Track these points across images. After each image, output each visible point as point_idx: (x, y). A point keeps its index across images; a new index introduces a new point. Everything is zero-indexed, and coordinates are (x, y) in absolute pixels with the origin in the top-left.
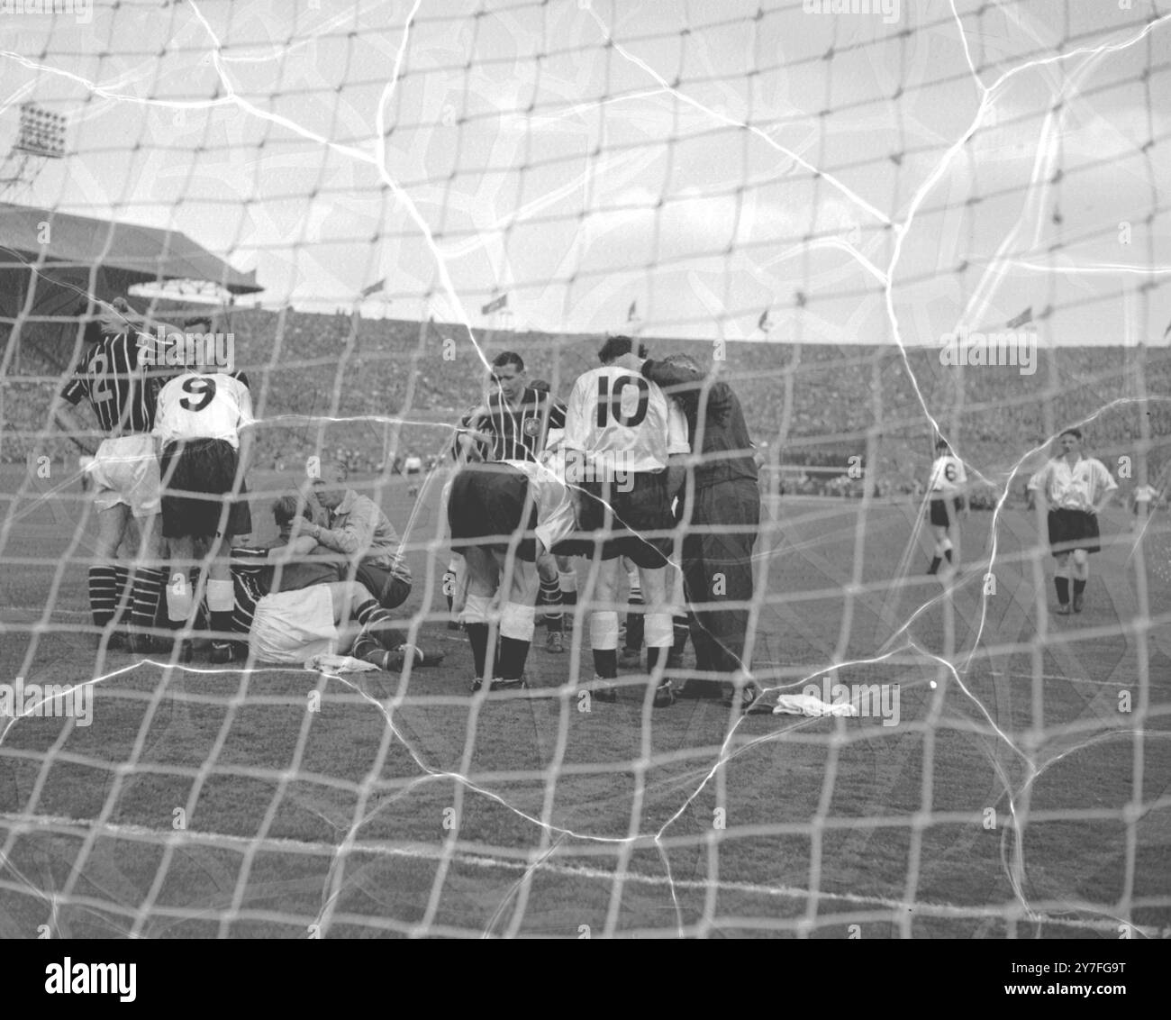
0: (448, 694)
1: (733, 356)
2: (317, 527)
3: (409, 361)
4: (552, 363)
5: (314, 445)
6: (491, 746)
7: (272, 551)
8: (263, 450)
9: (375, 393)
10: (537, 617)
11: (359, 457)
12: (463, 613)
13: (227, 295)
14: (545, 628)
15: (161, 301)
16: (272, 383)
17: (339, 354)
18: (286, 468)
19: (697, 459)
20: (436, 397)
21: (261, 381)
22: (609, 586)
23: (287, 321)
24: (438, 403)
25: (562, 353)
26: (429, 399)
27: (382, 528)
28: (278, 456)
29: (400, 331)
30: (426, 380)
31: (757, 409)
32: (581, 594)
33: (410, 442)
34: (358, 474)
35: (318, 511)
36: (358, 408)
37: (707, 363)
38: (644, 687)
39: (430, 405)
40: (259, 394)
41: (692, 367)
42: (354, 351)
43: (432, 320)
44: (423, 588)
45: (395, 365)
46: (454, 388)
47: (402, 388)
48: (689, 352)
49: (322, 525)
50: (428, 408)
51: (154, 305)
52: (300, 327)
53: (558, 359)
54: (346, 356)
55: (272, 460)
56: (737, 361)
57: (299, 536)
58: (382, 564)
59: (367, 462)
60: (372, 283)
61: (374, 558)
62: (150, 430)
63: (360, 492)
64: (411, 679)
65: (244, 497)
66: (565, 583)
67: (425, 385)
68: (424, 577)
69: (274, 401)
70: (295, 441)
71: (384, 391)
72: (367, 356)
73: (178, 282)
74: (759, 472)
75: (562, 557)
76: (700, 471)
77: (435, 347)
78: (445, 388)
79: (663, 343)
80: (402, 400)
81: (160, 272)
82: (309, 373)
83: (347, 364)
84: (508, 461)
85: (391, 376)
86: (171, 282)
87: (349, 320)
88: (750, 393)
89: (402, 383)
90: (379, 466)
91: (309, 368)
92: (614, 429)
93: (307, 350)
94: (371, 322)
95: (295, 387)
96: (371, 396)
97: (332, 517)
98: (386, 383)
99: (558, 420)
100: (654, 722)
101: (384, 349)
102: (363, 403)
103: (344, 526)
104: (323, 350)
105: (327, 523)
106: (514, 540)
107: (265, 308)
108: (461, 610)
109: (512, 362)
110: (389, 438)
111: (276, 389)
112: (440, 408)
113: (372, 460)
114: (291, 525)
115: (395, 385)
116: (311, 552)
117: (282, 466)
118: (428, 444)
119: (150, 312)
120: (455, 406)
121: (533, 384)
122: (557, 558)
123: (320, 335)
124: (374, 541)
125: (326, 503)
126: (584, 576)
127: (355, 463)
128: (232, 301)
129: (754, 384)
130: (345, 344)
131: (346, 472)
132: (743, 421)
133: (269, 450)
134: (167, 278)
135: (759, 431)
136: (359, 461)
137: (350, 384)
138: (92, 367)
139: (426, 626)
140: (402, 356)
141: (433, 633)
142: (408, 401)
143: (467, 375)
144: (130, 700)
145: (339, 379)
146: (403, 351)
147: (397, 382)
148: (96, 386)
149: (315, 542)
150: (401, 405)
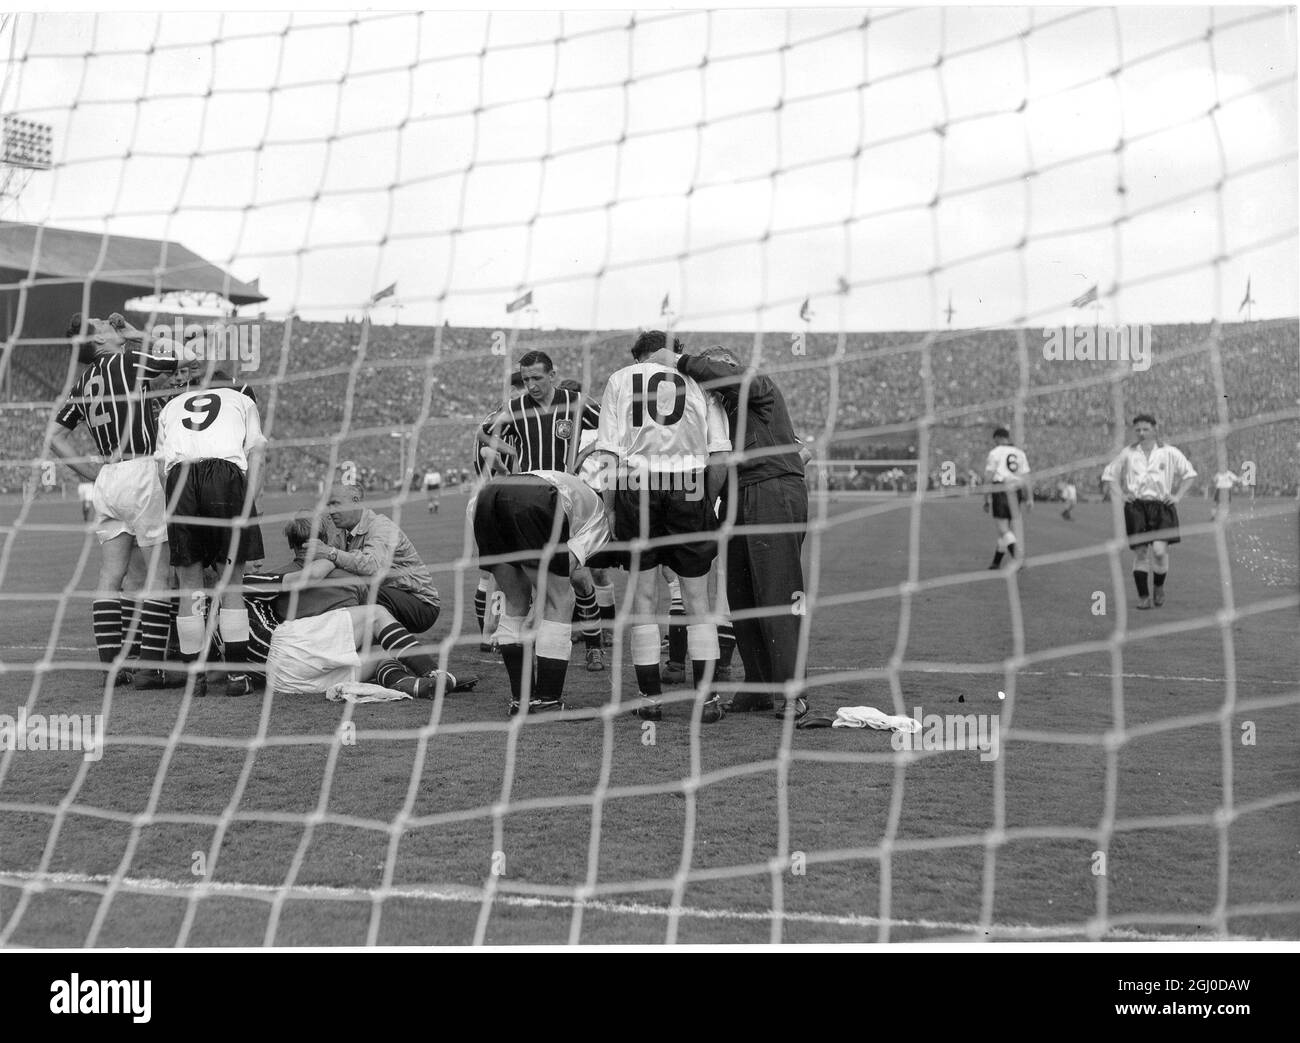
0: (485, 720)
1: (774, 348)
2: (334, 550)
3: (425, 369)
4: (582, 360)
5: (327, 464)
6: (531, 772)
7: (287, 576)
8: (274, 472)
9: (390, 402)
10: (574, 634)
11: (375, 475)
12: (494, 635)
13: (230, 306)
14: (583, 645)
15: (160, 315)
16: (280, 396)
17: (350, 363)
18: (298, 489)
19: (740, 457)
20: (454, 404)
21: (268, 395)
22: (649, 598)
23: (294, 332)
24: (456, 410)
25: (592, 351)
26: (447, 407)
27: (402, 548)
28: (290, 477)
29: (414, 337)
30: (443, 387)
31: (802, 402)
32: (620, 608)
33: (429, 456)
34: (374, 493)
35: (334, 532)
36: (371, 420)
37: (746, 357)
38: (690, 703)
39: (447, 413)
40: (267, 408)
41: (731, 361)
42: (366, 359)
43: (447, 324)
44: (452, 610)
45: (409, 373)
46: (474, 395)
47: (419, 397)
48: (727, 345)
49: (339, 547)
50: (446, 416)
51: (153, 319)
52: (308, 336)
53: (589, 358)
54: (357, 365)
55: (283, 481)
56: (778, 353)
57: (315, 560)
58: (404, 586)
59: (384, 480)
60: (382, 287)
61: (396, 579)
62: (152, 453)
63: (377, 511)
64: (444, 705)
65: (255, 521)
66: (602, 597)
67: (442, 392)
68: (452, 598)
69: (282, 416)
70: (307, 460)
71: (399, 399)
72: (381, 364)
73: (177, 294)
74: (805, 467)
75: (597, 570)
76: (743, 470)
77: (450, 352)
78: (463, 394)
79: (699, 337)
80: (419, 409)
81: (158, 285)
82: (318, 384)
83: (359, 374)
84: (535, 472)
85: (406, 384)
86: (170, 295)
87: (359, 327)
88: (794, 386)
89: (418, 390)
90: (397, 484)
91: (319, 379)
92: (650, 428)
93: (316, 361)
94: (384, 329)
95: (304, 399)
96: (385, 406)
97: (349, 538)
98: (402, 391)
99: (591, 420)
100: (703, 739)
101: (397, 357)
102: (377, 413)
103: (361, 548)
104: (333, 359)
105: (343, 545)
106: (547, 554)
107: (269, 318)
108: (493, 631)
109: (539, 361)
110: (406, 453)
111: (284, 403)
112: (459, 416)
113: (389, 477)
114: (306, 549)
115: (410, 394)
116: (328, 576)
117: (294, 488)
118: (448, 458)
119: (149, 327)
120: (474, 412)
121: (563, 384)
122: (592, 572)
123: (329, 344)
124: (394, 562)
125: (343, 524)
126: (621, 589)
127: (371, 481)
128: (235, 313)
129: (797, 376)
130: (355, 353)
131: (362, 490)
132: (787, 415)
133: (278, 471)
134: (165, 291)
135: (805, 425)
136: (375, 479)
137: (362, 394)
138: (88, 389)
139: (457, 649)
140: (415, 363)
141: (465, 657)
142: (425, 410)
143: (486, 381)
144: (143, 746)
145: (351, 390)
146: (417, 357)
147: (412, 389)
148: (93, 409)
149: (332, 566)
150: (418, 414)
